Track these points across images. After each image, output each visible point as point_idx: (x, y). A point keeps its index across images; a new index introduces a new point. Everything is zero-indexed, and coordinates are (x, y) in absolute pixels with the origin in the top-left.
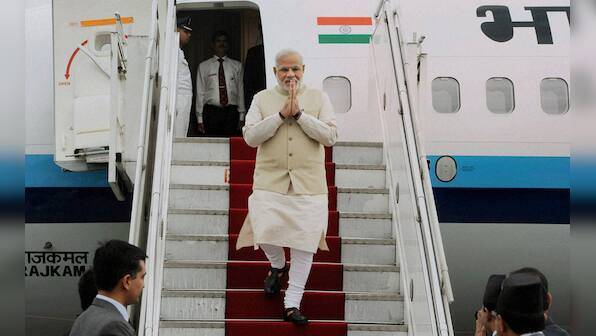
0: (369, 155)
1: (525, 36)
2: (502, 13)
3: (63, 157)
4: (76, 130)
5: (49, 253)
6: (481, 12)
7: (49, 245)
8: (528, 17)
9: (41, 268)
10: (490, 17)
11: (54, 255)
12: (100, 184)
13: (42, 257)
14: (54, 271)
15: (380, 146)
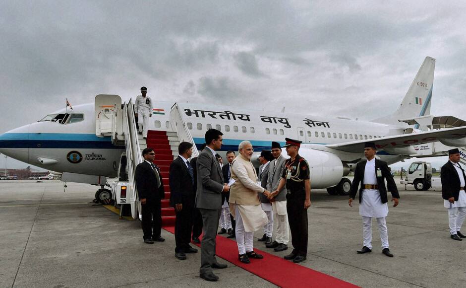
0: (174, 134)
1: (194, 115)
2: (189, 111)
3: (98, 134)
4: (101, 128)
5: (93, 155)
6: (185, 110)
7: (93, 153)
8: (194, 112)
9: (91, 158)
10: (187, 111)
11: (94, 155)
12: (109, 141)
13: (91, 156)
14: (94, 159)
15: (176, 133)
